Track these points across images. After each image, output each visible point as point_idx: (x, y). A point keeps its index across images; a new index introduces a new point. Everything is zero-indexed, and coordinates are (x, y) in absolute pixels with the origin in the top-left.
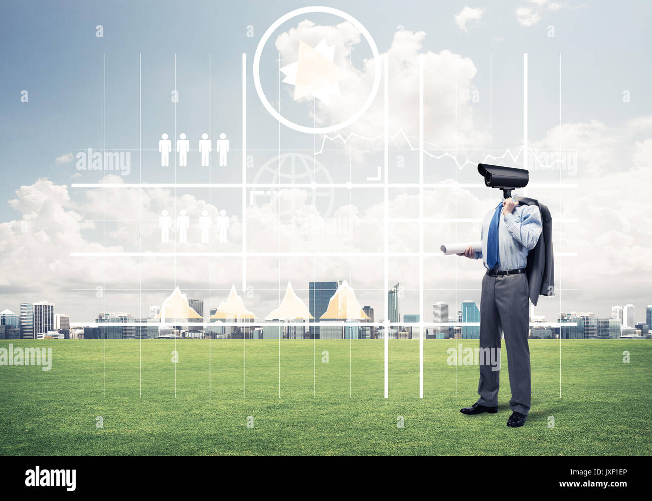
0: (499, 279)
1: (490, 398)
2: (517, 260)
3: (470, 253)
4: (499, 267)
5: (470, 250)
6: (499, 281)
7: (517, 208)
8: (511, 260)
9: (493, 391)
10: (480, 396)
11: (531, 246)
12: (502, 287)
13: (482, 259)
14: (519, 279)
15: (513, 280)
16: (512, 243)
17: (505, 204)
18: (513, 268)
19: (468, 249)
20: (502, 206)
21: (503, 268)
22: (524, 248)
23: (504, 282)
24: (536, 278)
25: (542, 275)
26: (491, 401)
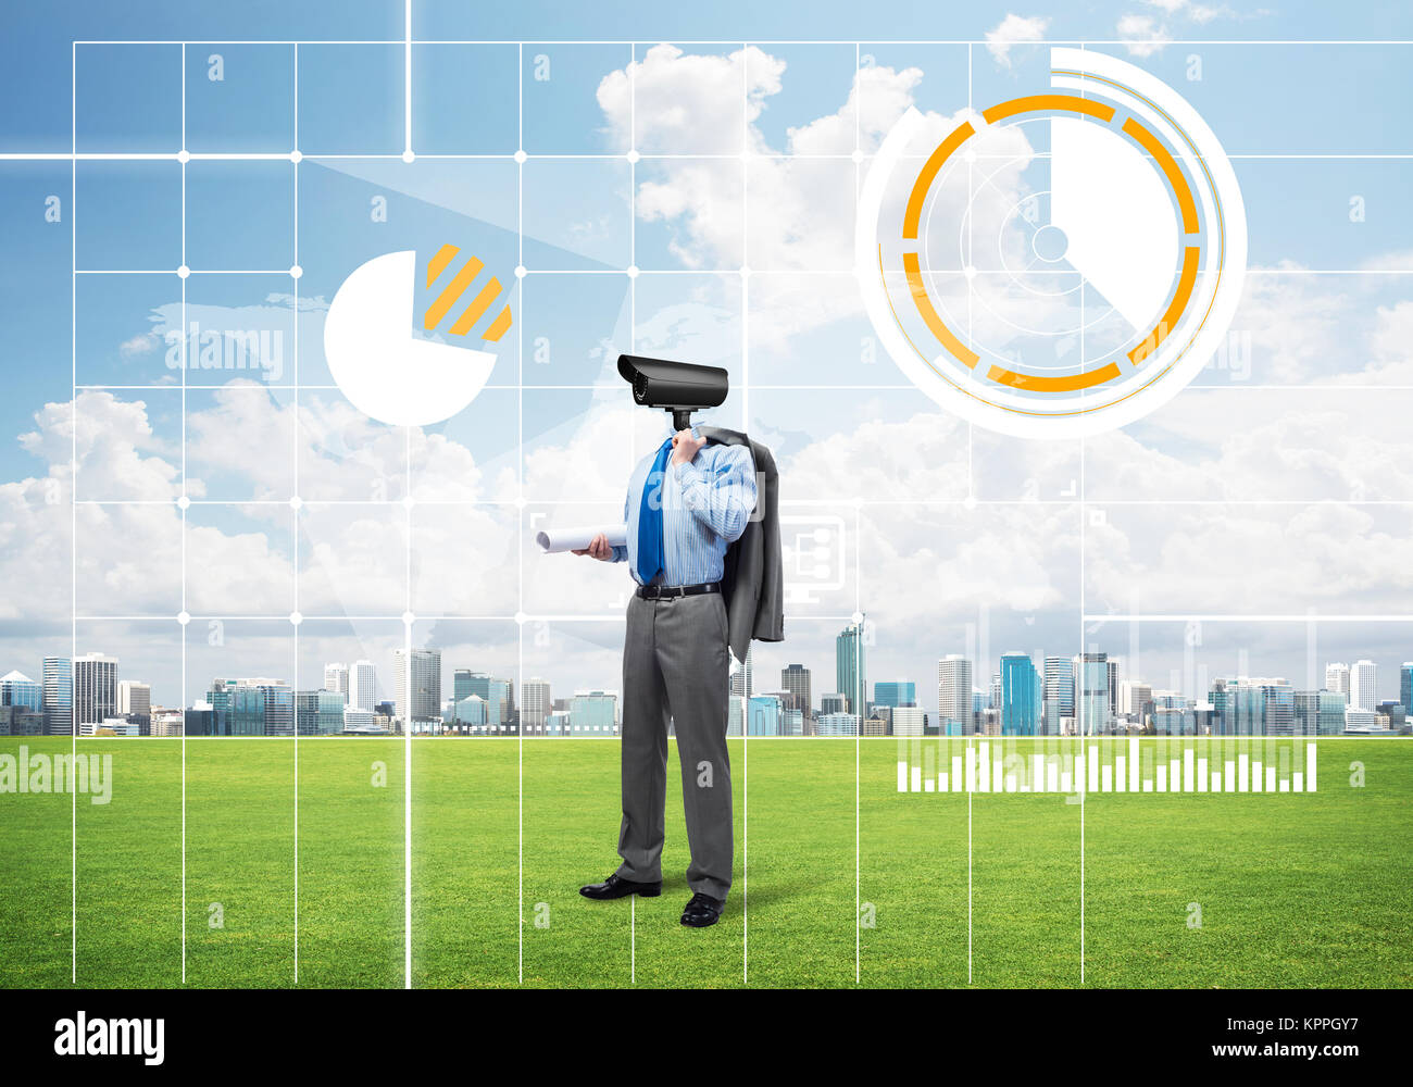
0: (665, 604)
1: (646, 863)
2: (702, 564)
3: (601, 548)
4: (663, 578)
5: (602, 542)
6: (665, 609)
7: (703, 452)
8: (690, 563)
9: (650, 847)
10: (623, 860)
11: (734, 533)
12: (670, 622)
13: (627, 562)
14: (706, 605)
15: (696, 606)
16: (692, 527)
17: (677, 442)
18: (694, 582)
19: (596, 541)
20: (671, 447)
21: (672, 581)
22: (717, 538)
23: (674, 612)
24: (743, 602)
25: (758, 596)
26: (647, 869)
